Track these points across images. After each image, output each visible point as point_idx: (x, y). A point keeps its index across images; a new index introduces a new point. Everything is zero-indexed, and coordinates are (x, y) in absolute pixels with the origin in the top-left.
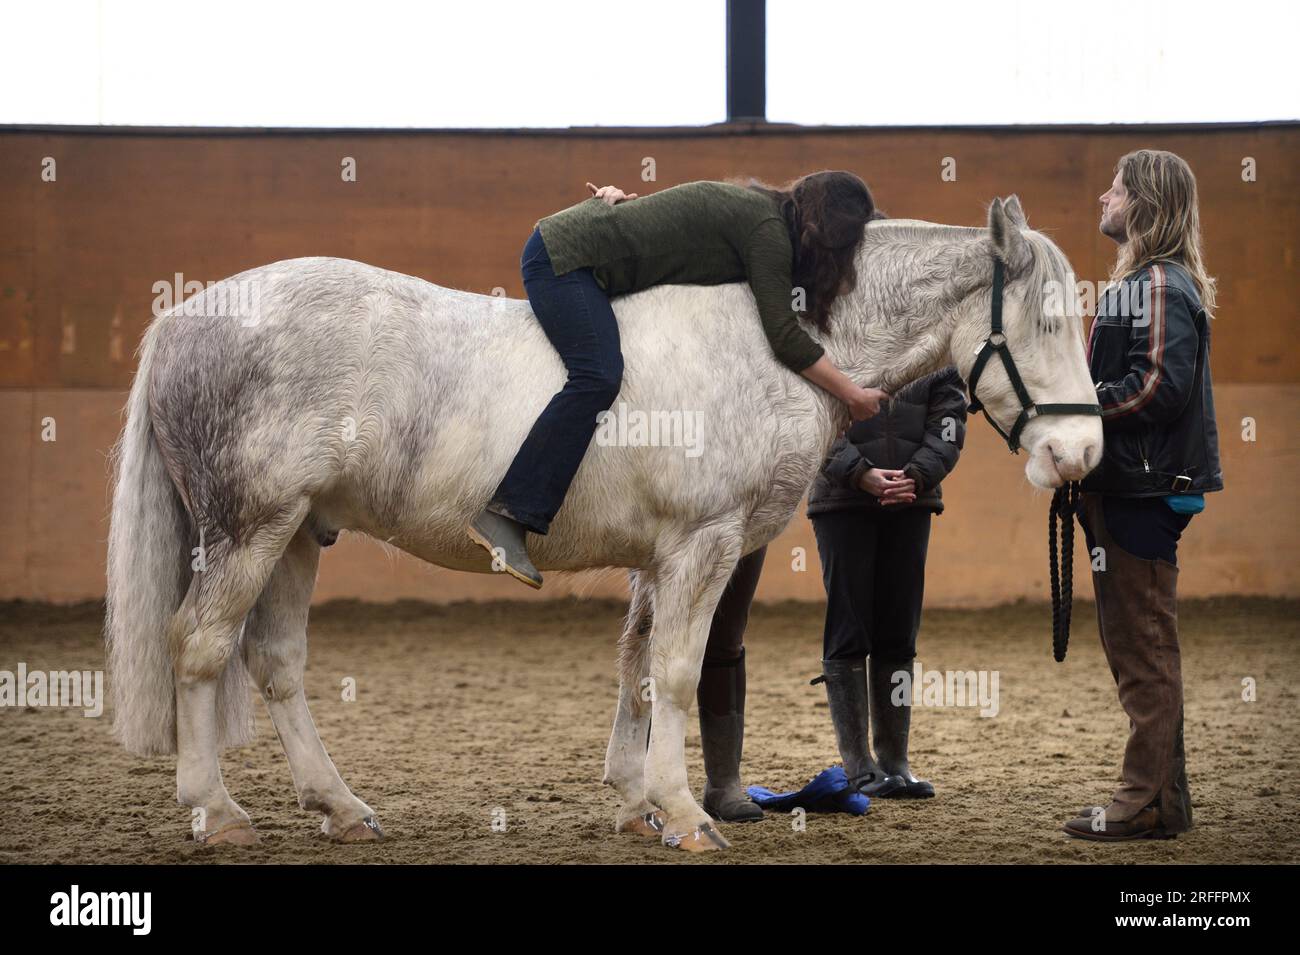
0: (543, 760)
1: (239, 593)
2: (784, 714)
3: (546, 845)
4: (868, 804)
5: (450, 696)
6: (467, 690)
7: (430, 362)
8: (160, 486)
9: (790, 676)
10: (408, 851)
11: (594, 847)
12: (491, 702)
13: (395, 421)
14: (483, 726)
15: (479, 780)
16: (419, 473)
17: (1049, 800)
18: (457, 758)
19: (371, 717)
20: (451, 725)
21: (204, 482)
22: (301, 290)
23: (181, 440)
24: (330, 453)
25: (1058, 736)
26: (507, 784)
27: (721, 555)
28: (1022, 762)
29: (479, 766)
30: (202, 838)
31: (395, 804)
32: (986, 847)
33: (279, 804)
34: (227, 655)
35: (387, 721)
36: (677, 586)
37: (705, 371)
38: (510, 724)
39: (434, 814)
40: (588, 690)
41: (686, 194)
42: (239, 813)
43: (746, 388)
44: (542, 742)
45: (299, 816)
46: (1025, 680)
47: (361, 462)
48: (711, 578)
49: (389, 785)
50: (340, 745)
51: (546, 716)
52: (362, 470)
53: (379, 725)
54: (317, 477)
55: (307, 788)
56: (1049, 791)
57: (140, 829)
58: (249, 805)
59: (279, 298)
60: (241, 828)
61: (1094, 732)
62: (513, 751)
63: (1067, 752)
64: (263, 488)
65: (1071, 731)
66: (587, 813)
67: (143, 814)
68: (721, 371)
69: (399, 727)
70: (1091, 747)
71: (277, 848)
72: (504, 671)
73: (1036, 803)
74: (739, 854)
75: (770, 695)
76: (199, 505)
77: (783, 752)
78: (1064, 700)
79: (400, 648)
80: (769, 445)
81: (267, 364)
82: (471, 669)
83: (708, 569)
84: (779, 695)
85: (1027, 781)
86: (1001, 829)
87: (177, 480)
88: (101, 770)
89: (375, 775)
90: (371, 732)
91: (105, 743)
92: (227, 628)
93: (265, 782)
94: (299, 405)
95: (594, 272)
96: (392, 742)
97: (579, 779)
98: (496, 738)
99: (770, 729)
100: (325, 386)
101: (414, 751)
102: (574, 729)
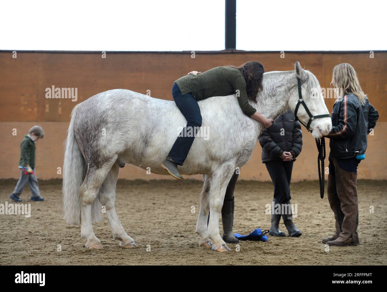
0: (178, 225)
1: (98, 181)
2: (242, 212)
3: (180, 250)
4: (268, 238)
5: (151, 207)
6: (156, 205)
7: (151, 118)
8: (77, 152)
9: (243, 201)
10: (143, 251)
11: (193, 250)
12: (162, 208)
13: (141, 134)
14: (161, 215)
15: (161, 231)
16: (148, 148)
17: (316, 238)
18: (154, 225)
19: (130, 213)
20: (152, 215)
21: (89, 151)
22: (115, 98)
23: (83, 139)
24: (124, 142)
25: (317, 219)
26: (169, 232)
27: (230, 170)
28: (308, 227)
29: (161, 227)
30: (87, 247)
31: (139, 237)
32: (300, 251)
33: (107, 237)
34: (95, 197)
35: (134, 214)
36: (217, 179)
37: (225, 120)
38: (168, 215)
39: (149, 240)
40: (188, 205)
41: (216, 70)
42: (97, 240)
43: (236, 124)
44: (177, 220)
45: (113, 241)
46: (307, 203)
47: (132, 145)
48: (227, 177)
49: (137, 232)
50: (122, 220)
51: (178, 212)
52: (132, 147)
53: (133, 215)
54: (120, 149)
55: (116, 233)
56: (316, 235)
57: (70, 244)
58: (99, 238)
59: (109, 100)
60: (98, 244)
61: (327, 218)
62: (170, 222)
63: (320, 224)
64: (105, 152)
65: (321, 218)
66: (191, 240)
67: (71, 240)
68: (229, 120)
69: (138, 215)
70: (326, 222)
71: (107, 250)
72: (165, 200)
73: (313, 238)
74: (233, 253)
75: (238, 207)
76: (88, 157)
77: (243, 223)
78: (318, 209)
79: (137, 193)
80: (243, 140)
81: (106, 119)
82: (156, 199)
83: (226, 174)
84: (241, 207)
85: (310, 232)
86: (304, 246)
87: (82, 150)
88: (59, 227)
89: (133, 229)
90: (131, 217)
91: (59, 219)
92: (95, 190)
93: (103, 231)
94: (115, 129)
95: (193, 93)
96: (136, 220)
97: (188, 231)
98: (164, 219)
99: (239, 217)
100: (122, 124)
101: (143, 222)
102: (186, 216)
